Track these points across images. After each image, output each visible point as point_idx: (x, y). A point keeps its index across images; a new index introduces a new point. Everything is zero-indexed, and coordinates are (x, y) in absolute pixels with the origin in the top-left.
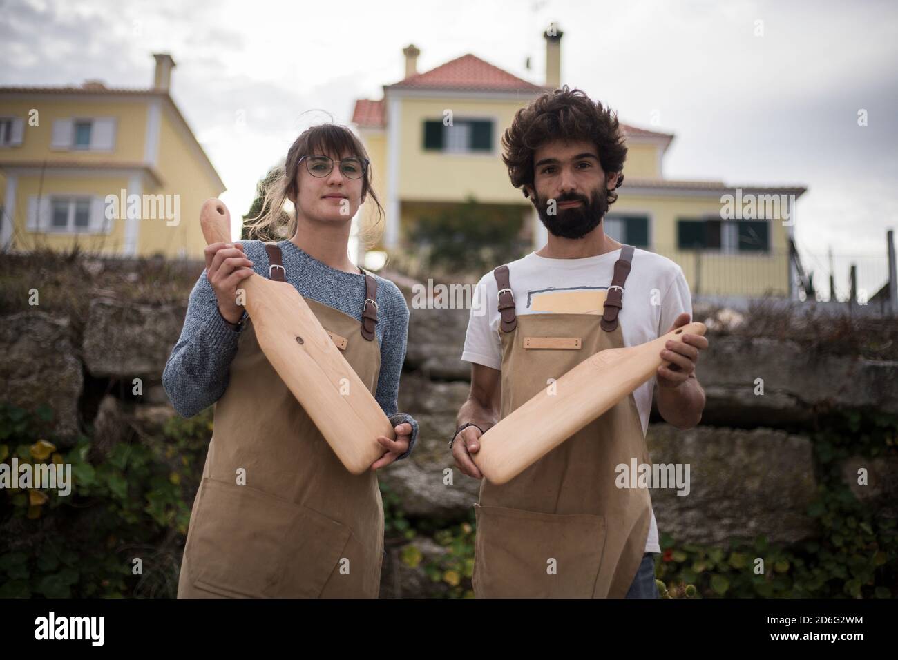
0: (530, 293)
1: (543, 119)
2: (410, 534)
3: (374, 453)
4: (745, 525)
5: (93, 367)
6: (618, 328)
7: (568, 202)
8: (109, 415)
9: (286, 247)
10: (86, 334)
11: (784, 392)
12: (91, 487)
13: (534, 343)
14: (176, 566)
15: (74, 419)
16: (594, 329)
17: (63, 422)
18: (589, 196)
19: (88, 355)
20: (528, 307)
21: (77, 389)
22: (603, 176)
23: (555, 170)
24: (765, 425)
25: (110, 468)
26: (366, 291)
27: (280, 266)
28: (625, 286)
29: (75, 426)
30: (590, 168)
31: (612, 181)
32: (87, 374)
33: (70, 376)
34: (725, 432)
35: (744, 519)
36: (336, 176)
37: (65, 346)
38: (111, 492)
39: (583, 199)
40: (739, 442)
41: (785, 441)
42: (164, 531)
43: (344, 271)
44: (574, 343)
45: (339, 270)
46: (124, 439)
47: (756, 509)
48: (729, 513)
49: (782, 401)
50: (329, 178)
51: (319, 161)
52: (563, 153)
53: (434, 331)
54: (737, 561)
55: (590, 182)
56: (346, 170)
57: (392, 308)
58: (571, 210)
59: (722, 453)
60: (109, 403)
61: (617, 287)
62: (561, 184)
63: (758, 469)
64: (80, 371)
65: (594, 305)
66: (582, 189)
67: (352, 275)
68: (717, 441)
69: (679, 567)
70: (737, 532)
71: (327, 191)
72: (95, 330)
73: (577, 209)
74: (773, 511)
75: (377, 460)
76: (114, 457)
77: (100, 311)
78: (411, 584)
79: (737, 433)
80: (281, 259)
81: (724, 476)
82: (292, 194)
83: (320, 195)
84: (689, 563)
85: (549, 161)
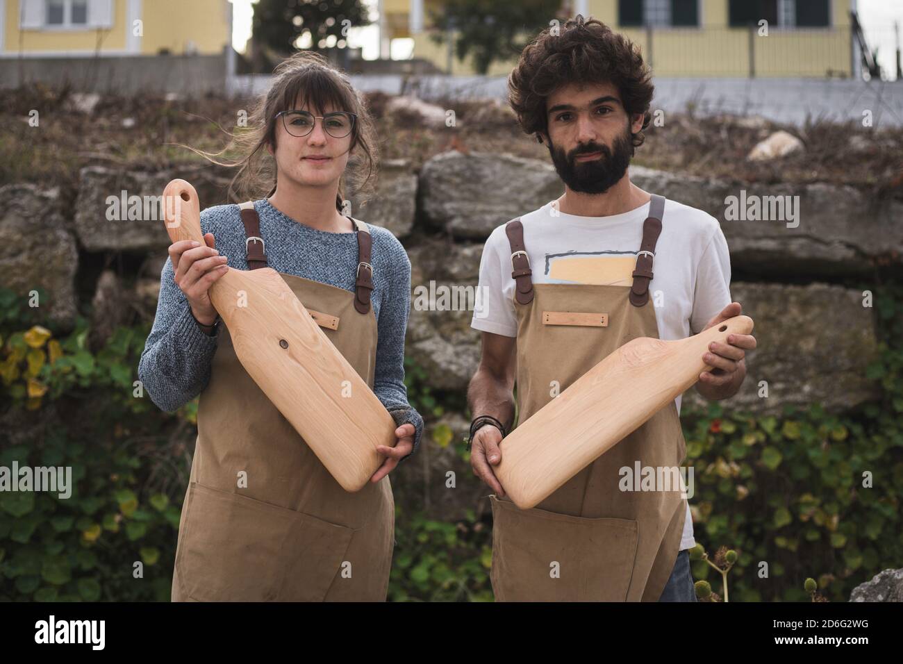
0: (548, 257)
1: (552, 61)
2: (438, 412)
3: (372, 463)
4: (799, 390)
5: (87, 243)
6: (649, 302)
7: (587, 154)
8: (109, 293)
9: (264, 211)
10: (79, 206)
11: (841, 242)
12: (92, 377)
13: (555, 318)
14: (188, 456)
15: (71, 299)
16: (622, 303)
17: (60, 303)
18: (610, 145)
19: (82, 229)
20: (546, 273)
21: (72, 267)
22: (626, 119)
23: (571, 117)
24: (820, 278)
25: (111, 354)
26: (359, 252)
27: (258, 239)
28: (656, 250)
29: (73, 307)
30: (610, 114)
31: (637, 123)
32: (82, 251)
33: (64, 251)
34: (776, 287)
35: (798, 383)
36: (318, 135)
37: (56, 221)
38: (113, 382)
39: (603, 149)
40: (793, 298)
41: (843, 296)
42: (174, 420)
43: (332, 232)
44: (599, 319)
45: (327, 231)
46: (124, 322)
47: (811, 372)
48: (781, 377)
49: (840, 253)
50: (310, 136)
51: (298, 115)
52: (580, 99)
53: (457, 186)
54: (791, 430)
55: (611, 130)
56: (330, 124)
57: (390, 266)
58: (590, 163)
59: (773, 313)
60: (107, 279)
61: (646, 253)
62: (578, 134)
63: (813, 328)
64: (73, 248)
65: (621, 274)
66: (603, 138)
67: (341, 235)
68: (768, 299)
69: (728, 438)
70: (790, 397)
71: (308, 152)
72: (87, 201)
73: (597, 162)
74: (828, 372)
75: (377, 471)
76: (115, 343)
77: (92, 181)
78: (441, 464)
79: (791, 288)
80: (259, 227)
81: (776, 337)
82: (270, 145)
83: (300, 156)
84: (739, 434)
85: (563, 107)
